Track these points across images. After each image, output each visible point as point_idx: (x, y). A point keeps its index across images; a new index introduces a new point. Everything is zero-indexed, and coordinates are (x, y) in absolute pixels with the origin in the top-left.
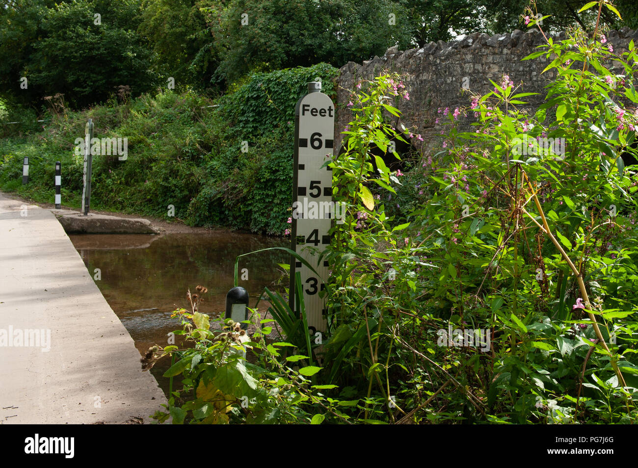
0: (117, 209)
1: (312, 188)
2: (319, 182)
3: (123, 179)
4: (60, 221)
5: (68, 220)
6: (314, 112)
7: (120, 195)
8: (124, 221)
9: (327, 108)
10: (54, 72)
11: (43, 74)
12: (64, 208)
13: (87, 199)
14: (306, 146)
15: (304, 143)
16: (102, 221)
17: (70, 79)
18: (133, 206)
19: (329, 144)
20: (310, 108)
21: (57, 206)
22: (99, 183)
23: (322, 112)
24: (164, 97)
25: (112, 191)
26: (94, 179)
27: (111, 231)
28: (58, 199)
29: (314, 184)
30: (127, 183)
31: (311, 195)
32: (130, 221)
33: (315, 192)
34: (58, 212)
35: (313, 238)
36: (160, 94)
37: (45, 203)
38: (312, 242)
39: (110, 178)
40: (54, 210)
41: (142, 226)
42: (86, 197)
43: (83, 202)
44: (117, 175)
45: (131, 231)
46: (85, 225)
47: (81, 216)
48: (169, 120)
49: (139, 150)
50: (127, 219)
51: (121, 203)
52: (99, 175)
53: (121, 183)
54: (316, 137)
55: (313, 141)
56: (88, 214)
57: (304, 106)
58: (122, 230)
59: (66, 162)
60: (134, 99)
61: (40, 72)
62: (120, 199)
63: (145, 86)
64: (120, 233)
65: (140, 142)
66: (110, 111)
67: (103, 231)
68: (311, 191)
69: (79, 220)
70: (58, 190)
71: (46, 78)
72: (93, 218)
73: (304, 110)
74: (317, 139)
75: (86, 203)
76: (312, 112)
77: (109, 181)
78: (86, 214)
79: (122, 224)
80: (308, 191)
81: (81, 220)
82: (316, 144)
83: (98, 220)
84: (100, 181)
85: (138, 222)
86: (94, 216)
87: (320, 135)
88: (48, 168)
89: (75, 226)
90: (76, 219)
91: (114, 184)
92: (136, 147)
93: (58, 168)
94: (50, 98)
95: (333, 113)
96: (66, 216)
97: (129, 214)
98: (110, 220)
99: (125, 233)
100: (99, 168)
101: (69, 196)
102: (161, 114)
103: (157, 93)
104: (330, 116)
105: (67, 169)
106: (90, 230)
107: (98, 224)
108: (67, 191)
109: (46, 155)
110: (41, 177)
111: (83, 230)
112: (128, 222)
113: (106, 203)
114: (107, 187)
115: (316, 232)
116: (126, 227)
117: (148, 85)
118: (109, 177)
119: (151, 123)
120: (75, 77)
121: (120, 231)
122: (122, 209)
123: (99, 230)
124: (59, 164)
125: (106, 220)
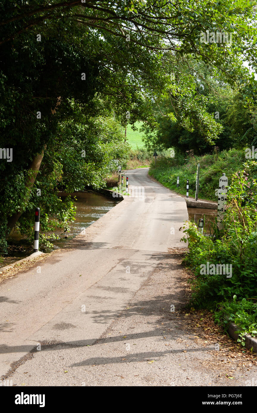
0: (209, 199)
1: (222, 198)
2: (224, 197)
4: (187, 203)
6: (223, 181)
7: (211, 193)
8: (210, 204)
10: (191, 139)
11: (187, 140)
12: (190, 198)
13: (197, 195)
15: (220, 188)
16: (202, 203)
17: (198, 141)
19: (226, 188)
21: (187, 197)
22: (203, 188)
23: (225, 181)
24: (232, 151)
25: (208, 191)
27: (204, 207)
28: (187, 194)
30: (214, 189)
33: (223, 199)
38: (222, 211)
40: (186, 198)
44: (210, 185)
46: (196, 204)
48: (232, 162)
49: (219, 176)
52: (204, 185)
53: (211, 188)
55: (222, 187)
57: (220, 179)
58: (209, 207)
59: (192, 179)
60: (220, 152)
61: (186, 138)
62: (210, 195)
64: (208, 209)
65: (219, 172)
66: (211, 157)
70: (188, 191)
75: (197, 196)
77: (207, 188)
78: (196, 200)
80: (221, 199)
81: (194, 202)
82: (223, 188)
83: (200, 203)
86: (199, 201)
87: (224, 186)
88: (185, 181)
89: (192, 205)
91: (209, 189)
92: (218, 174)
93: (188, 182)
94: (188, 151)
95: (227, 181)
96: (189, 201)
97: (213, 201)
99: (210, 209)
100: (203, 182)
101: (193, 193)
102: (229, 160)
103: (229, 150)
105: (192, 182)
106: (197, 207)
107: (200, 205)
108: (192, 191)
109: (185, 176)
110: (183, 185)
111: (195, 207)
112: (211, 204)
113: (205, 196)
114: (206, 190)
115: (222, 209)
118: (207, 186)
119: (225, 163)
123: (201, 207)
124: (188, 181)
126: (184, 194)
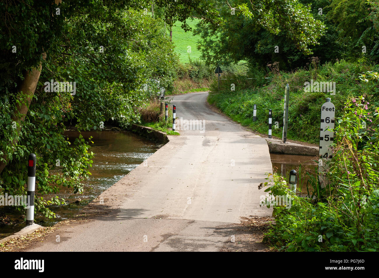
0: (305, 140)
1: (325, 137)
2: (328, 136)
3: (309, 121)
4: (269, 146)
5: (274, 145)
7: (307, 131)
8: (306, 148)
9: (332, 108)
12: (274, 138)
13: (285, 133)
14: (323, 122)
15: (323, 121)
16: (293, 147)
18: (314, 138)
19: (333, 122)
20: (325, 108)
21: (270, 137)
22: (295, 123)
23: (330, 109)
24: (340, 64)
25: (302, 128)
26: (292, 120)
27: (297, 153)
28: (270, 132)
29: (326, 136)
30: (312, 124)
31: (325, 140)
32: (309, 148)
33: (327, 139)
34: (270, 140)
35: (326, 156)
36: (338, 63)
37: (265, 134)
38: (325, 157)
39: (302, 120)
40: (268, 139)
41: (316, 152)
42: (284, 132)
43: (283, 135)
44: (306, 118)
45: (310, 154)
46: (283, 148)
47: (281, 143)
48: (340, 82)
49: (320, 102)
50: (307, 147)
51: (307, 136)
52: (295, 118)
53: (307, 123)
54: (328, 119)
55: (326, 120)
56: (286, 142)
57: (323, 107)
58: (305, 153)
59: (278, 108)
60: (321, 66)
61: (267, 45)
62: (307, 134)
63: (334, 53)
64: (303, 155)
65: (320, 97)
66: (307, 74)
67: (294, 153)
68: (325, 139)
69: (280, 145)
70: (270, 127)
71: (271, 49)
72: (288, 144)
73: (323, 109)
74: (328, 120)
75: (285, 135)
76: (326, 109)
77: (300, 122)
78: (284, 142)
79: (304, 149)
80: (324, 139)
81: (281, 145)
82: (328, 121)
83: (291, 146)
84: (296, 121)
85: (313, 149)
86: (289, 143)
87: (329, 118)
88: (267, 111)
89: (278, 149)
90: (279, 145)
91: (303, 124)
92: (318, 100)
93: (270, 113)
94: (270, 65)
95: (334, 110)
96: (273, 143)
97: (311, 143)
98: (298, 146)
99: (306, 155)
100: (295, 113)
101: (279, 130)
102: (336, 78)
103: (335, 62)
104: (333, 111)
105: (278, 113)
106: (286, 152)
107: (291, 149)
109: (266, 104)
110: (263, 117)
111: (282, 152)
113: (299, 136)
114: (300, 125)
115: (327, 154)
116: (307, 152)
117: (336, 52)
120: (288, 49)
121: (303, 154)
122: (308, 140)
123: (291, 152)
124: (271, 111)
125: (295, 146)
126: (264, 133)
